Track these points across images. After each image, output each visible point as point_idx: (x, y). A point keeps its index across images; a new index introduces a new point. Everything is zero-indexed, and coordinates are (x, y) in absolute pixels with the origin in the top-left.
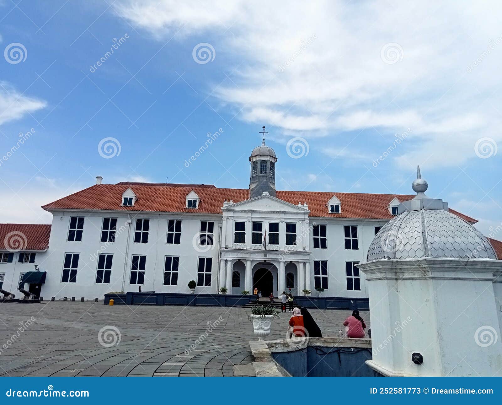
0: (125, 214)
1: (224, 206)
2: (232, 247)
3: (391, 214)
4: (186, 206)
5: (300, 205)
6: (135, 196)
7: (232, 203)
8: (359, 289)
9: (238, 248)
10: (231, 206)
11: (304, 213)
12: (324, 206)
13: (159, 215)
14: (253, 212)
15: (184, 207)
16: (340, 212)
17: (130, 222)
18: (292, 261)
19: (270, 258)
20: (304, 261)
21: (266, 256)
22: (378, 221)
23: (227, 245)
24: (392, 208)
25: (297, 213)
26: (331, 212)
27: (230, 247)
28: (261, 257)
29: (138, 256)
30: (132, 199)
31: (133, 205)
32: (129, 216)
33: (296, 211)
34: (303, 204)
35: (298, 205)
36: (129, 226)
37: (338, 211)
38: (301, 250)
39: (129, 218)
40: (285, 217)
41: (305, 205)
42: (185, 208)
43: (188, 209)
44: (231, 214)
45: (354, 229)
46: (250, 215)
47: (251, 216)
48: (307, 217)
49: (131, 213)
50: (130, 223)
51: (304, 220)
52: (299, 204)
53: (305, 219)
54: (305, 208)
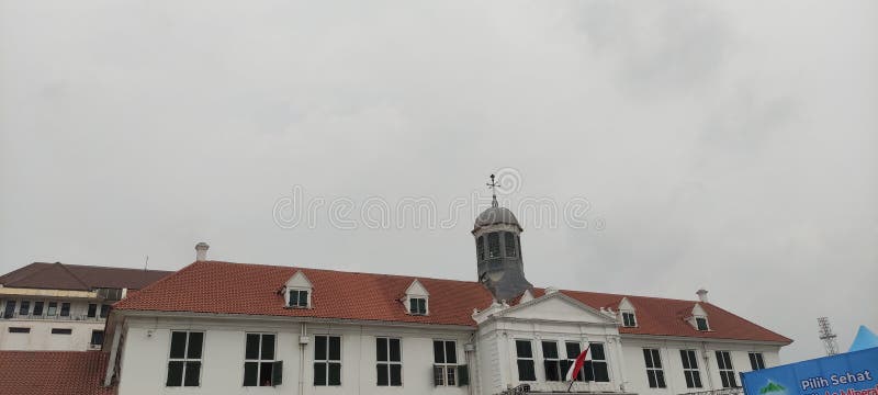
0: (294, 326)
3: (698, 329)
4: (407, 310)
6: (312, 289)
7: (505, 304)
10: (507, 311)
11: (614, 326)
13: (362, 325)
14: (541, 322)
15: (405, 313)
17: (306, 342)
22: (684, 341)
23: (509, 386)
24: (697, 319)
25: (603, 326)
26: (625, 325)
30: (307, 293)
31: (310, 306)
32: (304, 329)
33: (600, 321)
34: (606, 309)
35: (601, 312)
36: (303, 349)
37: (633, 323)
39: (304, 332)
40: (587, 333)
41: (610, 312)
42: (407, 315)
43: (413, 315)
44: (508, 326)
45: (656, 354)
46: (537, 328)
47: (539, 330)
48: (617, 332)
49: (308, 323)
50: (303, 344)
51: (614, 338)
52: (602, 309)
53: (615, 335)
54: (612, 317)
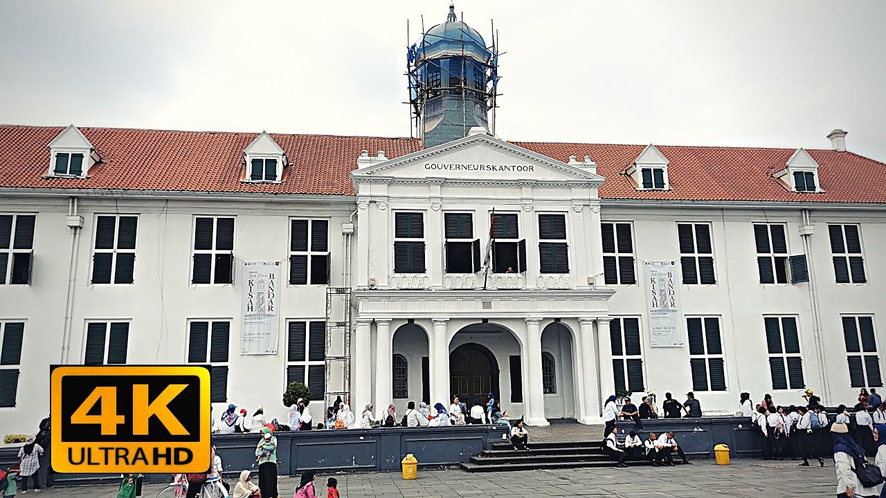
0: (61, 202)
1: (361, 166)
2: (389, 283)
3: (794, 189)
4: (245, 176)
5: (572, 162)
6: (92, 150)
7: (381, 157)
8: (723, 388)
9: (406, 287)
10: (381, 166)
11: (589, 185)
12: (621, 174)
13: (167, 201)
14: (444, 182)
15: (241, 180)
16: (666, 187)
17: (77, 224)
18: (559, 319)
19: (499, 310)
20: (594, 317)
21: (487, 305)
22: (763, 210)
23: (373, 280)
24: (795, 173)
25: (567, 185)
26: (644, 188)
27: (382, 284)
28: (473, 310)
29: (106, 324)
30: (81, 156)
31: (85, 173)
32: (73, 205)
33: (563, 178)
34: (580, 159)
35: (569, 164)
36: (75, 234)
37: (660, 184)
38: (584, 285)
39: (73, 211)
40: (535, 198)
41: (588, 161)
42: (242, 183)
43: (252, 183)
44: (380, 190)
45: (704, 231)
46: (436, 191)
47: (439, 195)
48: (593, 194)
49: (79, 198)
50: (76, 228)
51: (587, 204)
52: (571, 160)
53: (589, 200)
54: (588, 170)
